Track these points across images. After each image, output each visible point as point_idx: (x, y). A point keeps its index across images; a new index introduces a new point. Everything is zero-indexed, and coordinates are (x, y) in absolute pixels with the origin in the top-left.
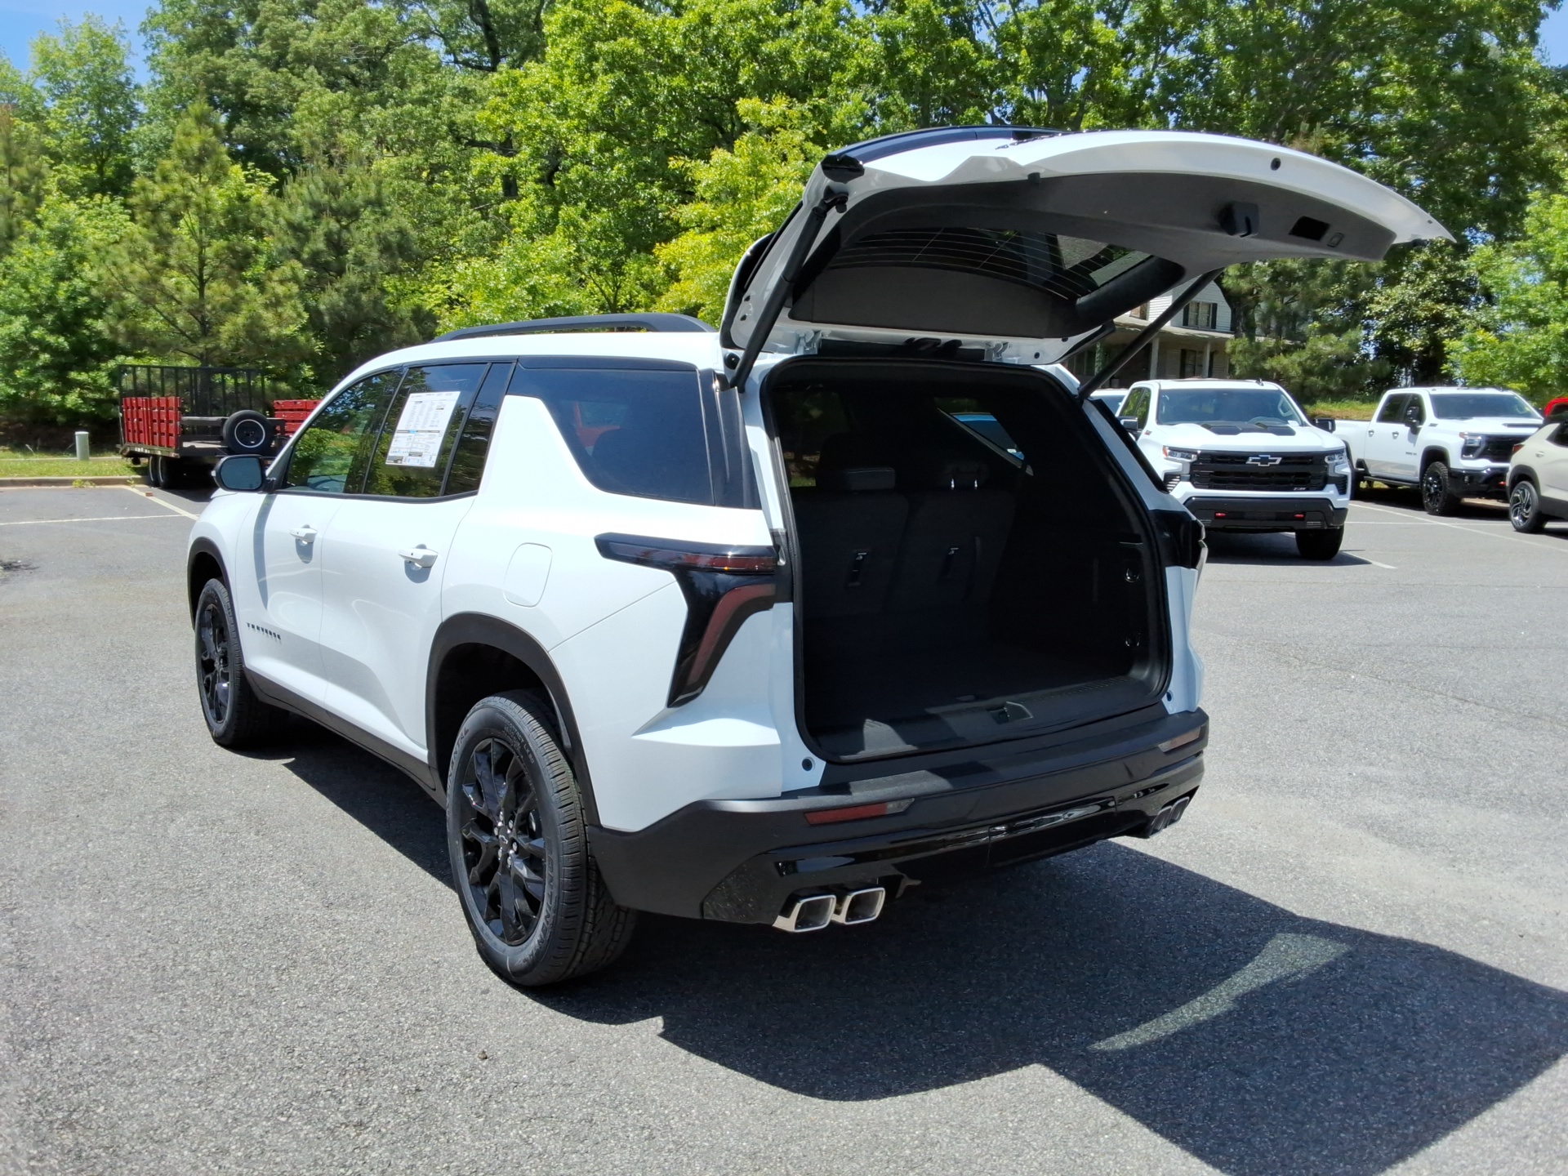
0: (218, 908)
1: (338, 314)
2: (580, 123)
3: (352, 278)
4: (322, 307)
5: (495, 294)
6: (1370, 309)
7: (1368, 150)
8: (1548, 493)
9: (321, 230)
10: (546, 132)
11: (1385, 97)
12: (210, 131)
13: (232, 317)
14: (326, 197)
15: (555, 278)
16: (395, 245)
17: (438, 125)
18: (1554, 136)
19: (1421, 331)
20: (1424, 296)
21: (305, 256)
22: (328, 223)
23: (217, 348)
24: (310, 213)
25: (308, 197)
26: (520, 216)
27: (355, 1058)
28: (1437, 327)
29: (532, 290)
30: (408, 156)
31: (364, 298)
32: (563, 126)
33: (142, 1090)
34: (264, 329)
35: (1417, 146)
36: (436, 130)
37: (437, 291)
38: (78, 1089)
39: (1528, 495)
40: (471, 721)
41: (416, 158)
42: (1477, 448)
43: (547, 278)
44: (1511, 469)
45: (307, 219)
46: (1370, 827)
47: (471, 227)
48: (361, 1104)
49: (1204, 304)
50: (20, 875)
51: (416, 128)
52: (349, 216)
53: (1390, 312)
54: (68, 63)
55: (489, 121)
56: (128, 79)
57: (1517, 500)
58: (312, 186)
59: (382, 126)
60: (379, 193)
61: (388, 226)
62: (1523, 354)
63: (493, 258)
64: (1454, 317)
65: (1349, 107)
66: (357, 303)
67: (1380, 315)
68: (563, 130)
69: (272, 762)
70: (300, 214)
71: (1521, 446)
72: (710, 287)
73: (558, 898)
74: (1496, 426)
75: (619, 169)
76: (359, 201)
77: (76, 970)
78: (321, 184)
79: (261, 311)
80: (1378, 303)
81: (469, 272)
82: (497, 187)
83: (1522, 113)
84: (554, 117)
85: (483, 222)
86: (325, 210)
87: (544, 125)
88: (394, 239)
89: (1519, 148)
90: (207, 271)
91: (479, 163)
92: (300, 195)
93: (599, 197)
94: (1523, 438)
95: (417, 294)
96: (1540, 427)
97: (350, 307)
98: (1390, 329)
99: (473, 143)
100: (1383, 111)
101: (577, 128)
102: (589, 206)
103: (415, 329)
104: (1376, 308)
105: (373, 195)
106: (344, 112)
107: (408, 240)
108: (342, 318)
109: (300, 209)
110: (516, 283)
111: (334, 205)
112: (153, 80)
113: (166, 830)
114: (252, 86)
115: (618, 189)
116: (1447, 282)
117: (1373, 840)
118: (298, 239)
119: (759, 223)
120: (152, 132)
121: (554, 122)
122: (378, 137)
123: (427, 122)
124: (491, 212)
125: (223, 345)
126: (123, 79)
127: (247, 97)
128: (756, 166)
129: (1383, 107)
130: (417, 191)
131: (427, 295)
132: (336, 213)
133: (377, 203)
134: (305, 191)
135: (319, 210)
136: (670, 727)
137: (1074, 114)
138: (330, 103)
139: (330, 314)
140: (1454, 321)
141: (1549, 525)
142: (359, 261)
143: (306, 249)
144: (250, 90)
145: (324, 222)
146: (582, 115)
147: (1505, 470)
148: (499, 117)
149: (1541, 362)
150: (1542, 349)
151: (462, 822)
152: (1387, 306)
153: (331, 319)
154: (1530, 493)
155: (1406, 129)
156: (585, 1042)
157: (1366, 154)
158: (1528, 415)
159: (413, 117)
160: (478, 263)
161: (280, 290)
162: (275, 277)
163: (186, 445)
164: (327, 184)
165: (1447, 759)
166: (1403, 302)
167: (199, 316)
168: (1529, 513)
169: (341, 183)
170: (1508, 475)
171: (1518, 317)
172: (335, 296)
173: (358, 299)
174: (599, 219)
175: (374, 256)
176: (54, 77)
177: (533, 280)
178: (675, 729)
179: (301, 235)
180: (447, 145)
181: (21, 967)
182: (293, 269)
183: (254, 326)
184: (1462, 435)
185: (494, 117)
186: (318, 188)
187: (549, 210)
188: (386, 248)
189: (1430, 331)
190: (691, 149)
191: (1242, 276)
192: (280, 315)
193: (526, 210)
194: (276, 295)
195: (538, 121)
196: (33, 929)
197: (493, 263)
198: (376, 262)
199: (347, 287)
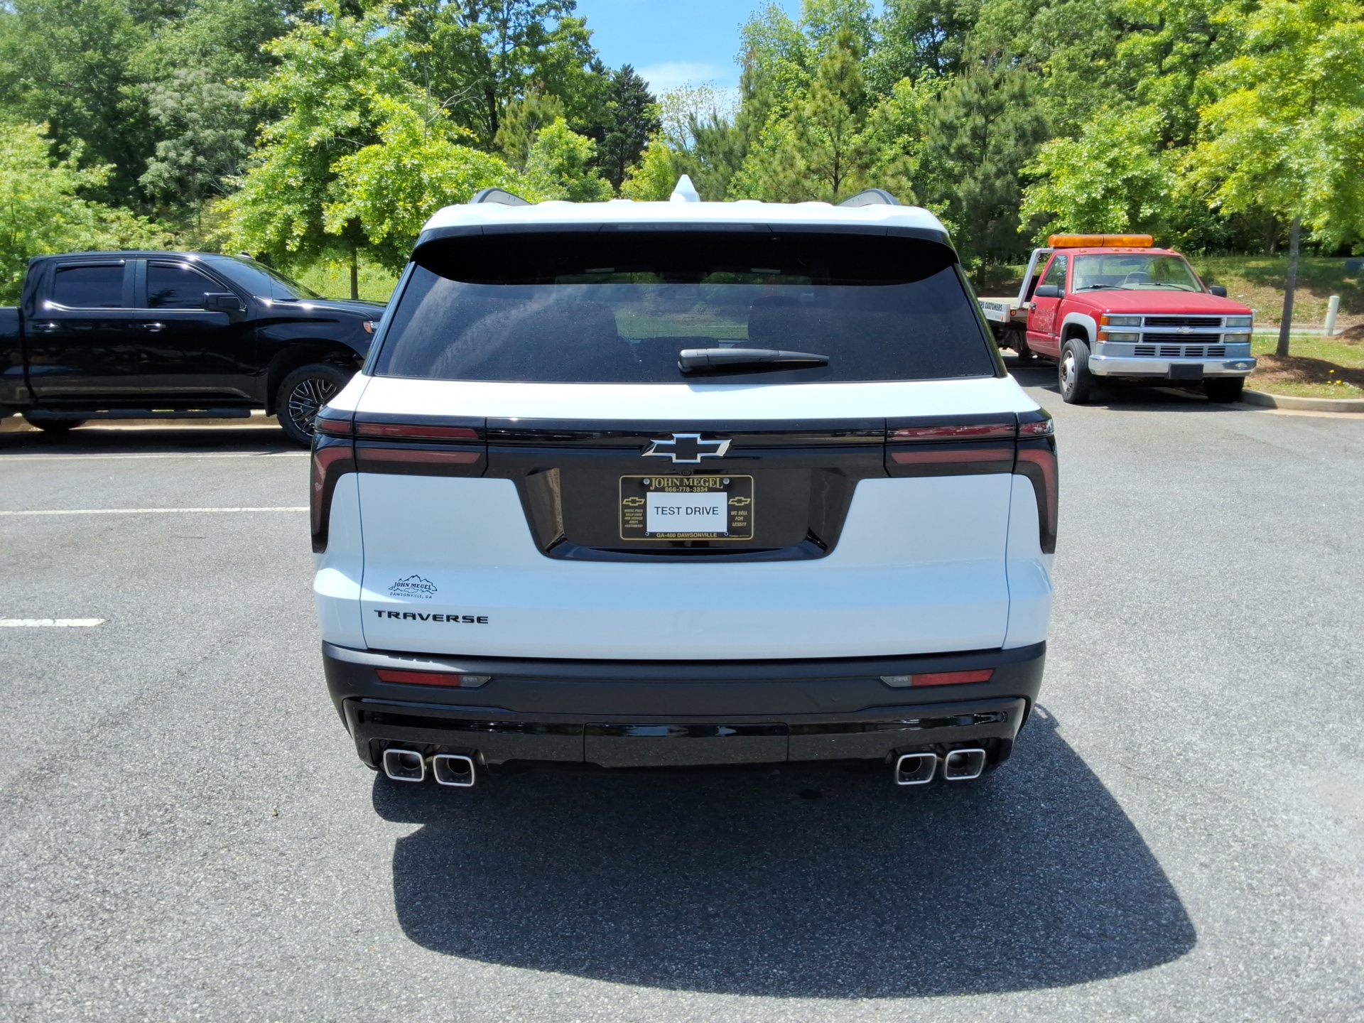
1: (975, 199)
3: (989, 166)
4: (961, 194)
9: (968, 126)
14: (976, 96)
15: (1137, 150)
16: (1029, 133)
17: (1100, 16)
21: (952, 151)
22: (976, 120)
24: (962, 111)
25: (961, 98)
29: (1112, 163)
30: (1066, 49)
31: (998, 183)
36: (1096, 20)
43: (1129, 150)
45: (958, 117)
52: (995, 111)
54: (826, 9)
55: (1138, 5)
56: (868, 15)
58: (966, 88)
59: (1046, 25)
60: (1023, 86)
61: (1027, 116)
63: (1077, 137)
66: (991, 188)
70: (953, 114)
76: (1004, 97)
78: (974, 85)
85: (1128, 102)
86: (975, 108)
88: (1030, 127)
90: (841, 172)
91: (1123, 47)
92: (956, 98)
97: (985, 193)
99: (1135, 27)
105: (1017, 89)
106: (1017, 17)
107: (1042, 123)
108: (977, 203)
109: (953, 109)
110: (1097, 158)
111: (982, 103)
112: (886, 13)
114: (960, 6)
118: (948, 136)
120: (881, 56)
126: (864, 16)
127: (955, 16)
132: (984, 110)
133: (1020, 96)
134: (959, 93)
135: (969, 107)
138: (1005, 11)
139: (967, 200)
142: (997, 151)
143: (954, 144)
144: (958, 9)
145: (972, 119)
153: (968, 204)
161: (891, 182)
162: (889, 172)
164: (979, 85)
169: (991, 82)
172: (973, 183)
173: (992, 185)
175: (1010, 145)
176: (815, 24)
177: (1116, 152)
179: (951, 132)
180: (1103, 34)
182: (904, 163)
186: (970, 88)
188: (1022, 136)
197: (1077, 141)
198: (1012, 150)
199: (983, 175)
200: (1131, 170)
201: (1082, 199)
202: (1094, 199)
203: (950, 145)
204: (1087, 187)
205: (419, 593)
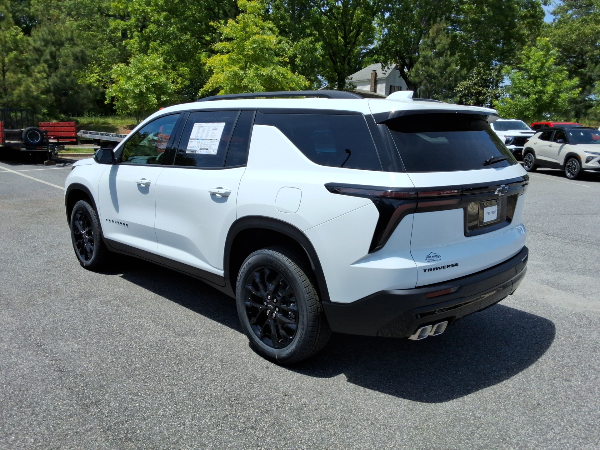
0: (131, 339)
1: (57, 86)
2: (156, 8)
3: (62, 71)
4: (50, 84)
5: (130, 78)
6: (455, 90)
7: (458, 29)
8: (538, 157)
9: (48, 51)
10: (142, 11)
11: (464, 9)
12: (4, 7)
13: (18, 88)
14: (50, 37)
15: (155, 72)
16: (80, 57)
17: (94, 8)
18: (524, 26)
19: (474, 97)
20: (475, 84)
22: (51, 48)
23: (13, 100)
24: (43, 44)
25: (41, 37)
26: (131, 46)
27: (233, 399)
28: (479, 96)
29: (146, 77)
30: (81, 20)
31: (68, 79)
32: (149, 9)
33: (151, 422)
34: (32, 92)
35: (477, 28)
36: (93, 10)
37: (93, 77)
38: (122, 423)
39: (531, 158)
40: (251, 259)
41: (85, 21)
42: (511, 141)
43: (152, 72)
44: (524, 149)
45: (42, 46)
46: (548, 284)
47: (109, 50)
48: (248, 419)
49: (397, 87)
50: (34, 330)
51: (84, 8)
52: (59, 45)
53: (463, 90)
55: (116, 6)
57: (526, 160)
58: (43, 32)
59: (69, 8)
60: (72, 36)
61: (77, 49)
62: (520, 106)
63: (128, 64)
64: (485, 92)
65: (451, 13)
66: (64, 81)
67: (459, 91)
68: (149, 11)
69: (115, 276)
70: (39, 44)
71: (528, 140)
72: (229, 76)
73: (307, 330)
74: (516, 133)
75: (174, 27)
76: (63, 39)
77: (87, 371)
78: (47, 31)
79: (31, 85)
80: (458, 87)
81: (119, 69)
82: (119, 34)
83: (514, 17)
84: (145, 5)
85: (114, 49)
86: (50, 43)
87: (141, 8)
88: (79, 55)
89: (511, 30)
90: (5, 68)
91: (113, 24)
92: (38, 36)
93: (165, 39)
94: (529, 137)
95: (84, 78)
96: (535, 133)
97: (62, 83)
98: (462, 97)
99: (108, 16)
100: (463, 14)
101: (155, 10)
102: (161, 42)
103: (89, 92)
104: (458, 89)
105: (69, 36)
107: (85, 55)
108: (58, 88)
109: (39, 43)
110: (139, 74)
111: (53, 40)
113: (87, 307)
115: (173, 36)
116: (483, 79)
117: (552, 289)
118: (38, 54)
119: (248, 51)
121: (145, 7)
122: (68, 12)
123: (88, 6)
124: (117, 44)
125: (15, 99)
128: (245, 28)
129: (463, 12)
130: (85, 35)
131: (88, 78)
132: (54, 44)
133: (71, 40)
134: (40, 35)
135: (47, 43)
136: (369, 261)
137: (351, 12)
139: (54, 86)
140: (485, 94)
141: (538, 169)
142: (65, 64)
145: (49, 48)
146: (157, 5)
147: (522, 149)
148: (121, 5)
149: (528, 109)
150: (527, 105)
151: (245, 300)
152: (462, 88)
153: (54, 88)
154: (531, 157)
155: (473, 21)
156: (321, 386)
157: (457, 30)
158: (527, 129)
159: (83, 4)
160: (122, 65)
161: (39, 76)
162: (36, 70)
163: (7, 141)
164: (49, 31)
165: (555, 257)
166: (467, 87)
167: (3, 87)
168: (531, 165)
169: (56, 31)
170: (523, 151)
171: (518, 93)
172: (55, 78)
174: (166, 48)
175: (71, 62)
177: (146, 72)
178: (371, 262)
179: (39, 53)
180: (98, 16)
181: (61, 371)
182: (43, 67)
183: (28, 91)
184: (505, 136)
185: (119, 5)
186: (46, 33)
187: (144, 43)
188: (76, 58)
189: (477, 98)
190: (201, 20)
191: (416, 76)
192: (38, 86)
193: (134, 44)
194: (36, 78)
195: (138, 7)
196: (56, 354)
197: (128, 66)
198: (72, 64)
199: (60, 74)
200: (155, 80)
201: (137, 91)
202: (142, 91)
203: (40, 59)
204: (138, 86)
205: (436, 259)
